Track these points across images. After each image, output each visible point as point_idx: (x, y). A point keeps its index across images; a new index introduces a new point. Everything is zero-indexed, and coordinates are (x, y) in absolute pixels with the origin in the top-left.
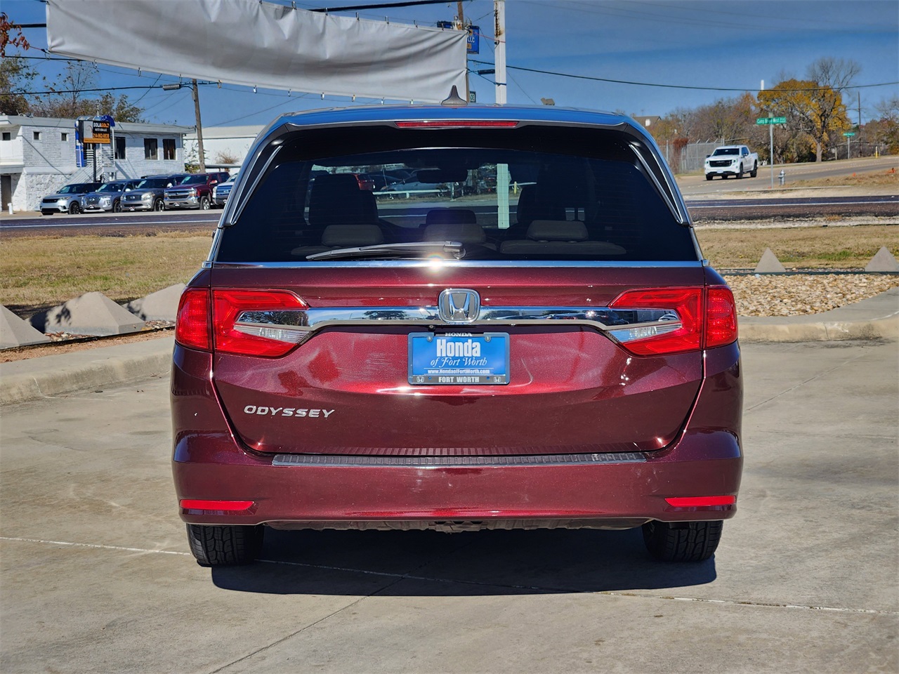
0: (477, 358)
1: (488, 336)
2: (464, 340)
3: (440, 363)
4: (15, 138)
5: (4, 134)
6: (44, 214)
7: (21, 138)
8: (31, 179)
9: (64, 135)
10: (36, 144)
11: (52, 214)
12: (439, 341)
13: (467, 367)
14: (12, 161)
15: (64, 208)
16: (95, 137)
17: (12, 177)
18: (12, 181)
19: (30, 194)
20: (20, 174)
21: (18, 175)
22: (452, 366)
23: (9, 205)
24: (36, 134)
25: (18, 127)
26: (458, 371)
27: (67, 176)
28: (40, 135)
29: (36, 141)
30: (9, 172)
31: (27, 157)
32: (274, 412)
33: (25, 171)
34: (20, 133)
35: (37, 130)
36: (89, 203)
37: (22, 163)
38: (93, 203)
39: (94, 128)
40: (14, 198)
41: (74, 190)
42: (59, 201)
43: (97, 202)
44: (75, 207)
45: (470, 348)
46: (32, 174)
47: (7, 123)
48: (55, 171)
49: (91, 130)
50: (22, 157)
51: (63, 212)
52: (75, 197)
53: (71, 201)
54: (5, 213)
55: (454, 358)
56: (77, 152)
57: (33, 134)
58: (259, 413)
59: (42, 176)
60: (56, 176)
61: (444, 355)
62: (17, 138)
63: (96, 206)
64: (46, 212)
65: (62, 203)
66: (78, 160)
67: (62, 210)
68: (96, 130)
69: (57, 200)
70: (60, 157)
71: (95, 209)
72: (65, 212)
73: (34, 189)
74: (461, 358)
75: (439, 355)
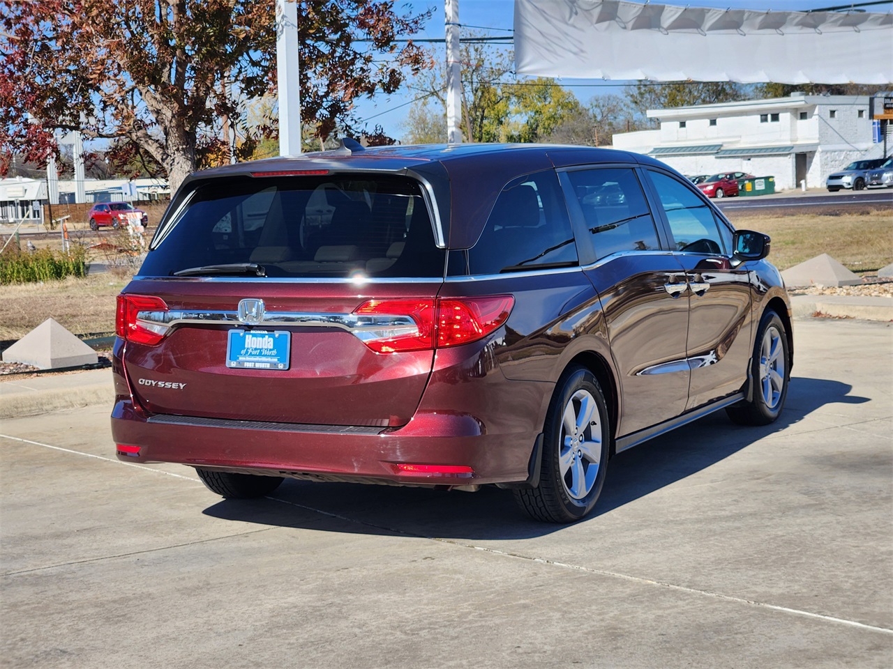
0: (270, 350)
1: (277, 334)
2: (263, 336)
3: (247, 352)
4: (811, 117)
5: (801, 114)
6: (830, 191)
7: (817, 117)
8: (826, 157)
9: (861, 112)
10: (832, 122)
11: (838, 190)
12: (247, 336)
13: (264, 356)
14: (808, 139)
15: (849, 184)
16: (885, 113)
17: (808, 155)
18: (808, 159)
19: (824, 171)
20: (815, 152)
21: (813, 153)
22: (254, 355)
23: (802, 182)
24: (832, 113)
25: (814, 106)
26: (257, 359)
27: (862, 152)
28: (836, 113)
29: (832, 119)
30: (804, 150)
31: (822, 135)
32: (154, 383)
33: (820, 149)
34: (816, 112)
35: (833, 108)
36: (872, 179)
37: (817, 141)
38: (875, 179)
39: (885, 104)
40: (808, 176)
41: (862, 166)
42: (843, 178)
43: (879, 177)
44: (859, 183)
45: (266, 342)
46: (826, 152)
47: (803, 103)
48: (851, 148)
49: (882, 106)
50: (818, 136)
51: (847, 189)
52: (860, 173)
53: (855, 177)
54: (799, 189)
55: (256, 349)
56: (874, 128)
57: (829, 113)
58: (146, 384)
59: (836, 153)
60: (851, 153)
61: (249, 347)
62: (814, 117)
63: (879, 182)
64: (832, 188)
65: (847, 180)
66: (874, 136)
67: (846, 186)
68: (887, 106)
69: (842, 176)
70: (856, 133)
71: (878, 184)
72: (850, 188)
73: (829, 166)
74: (261, 349)
75: (246, 346)
